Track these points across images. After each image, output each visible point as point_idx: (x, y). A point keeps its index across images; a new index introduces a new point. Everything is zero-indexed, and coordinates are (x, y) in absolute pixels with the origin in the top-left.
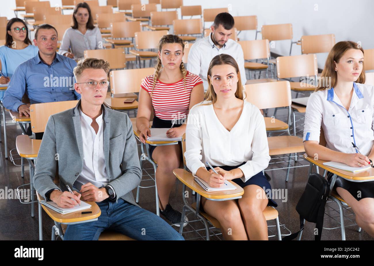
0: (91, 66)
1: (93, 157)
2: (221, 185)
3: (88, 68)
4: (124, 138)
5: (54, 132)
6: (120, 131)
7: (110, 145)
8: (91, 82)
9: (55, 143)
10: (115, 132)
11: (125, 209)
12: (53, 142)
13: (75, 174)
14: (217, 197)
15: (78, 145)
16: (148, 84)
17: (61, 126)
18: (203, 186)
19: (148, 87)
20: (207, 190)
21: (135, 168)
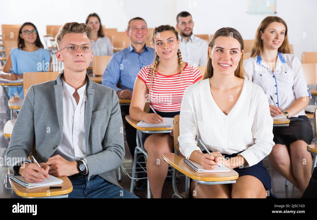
0: (72, 30)
1: (73, 131)
2: (213, 166)
3: (69, 33)
4: (107, 113)
5: (33, 101)
6: (103, 104)
7: (92, 118)
8: (71, 47)
9: (33, 114)
10: (98, 105)
11: (104, 190)
12: (31, 113)
13: (53, 146)
14: (207, 179)
15: (58, 116)
16: (146, 75)
17: (41, 96)
18: (192, 167)
19: (146, 78)
20: (197, 171)
21: (117, 146)
